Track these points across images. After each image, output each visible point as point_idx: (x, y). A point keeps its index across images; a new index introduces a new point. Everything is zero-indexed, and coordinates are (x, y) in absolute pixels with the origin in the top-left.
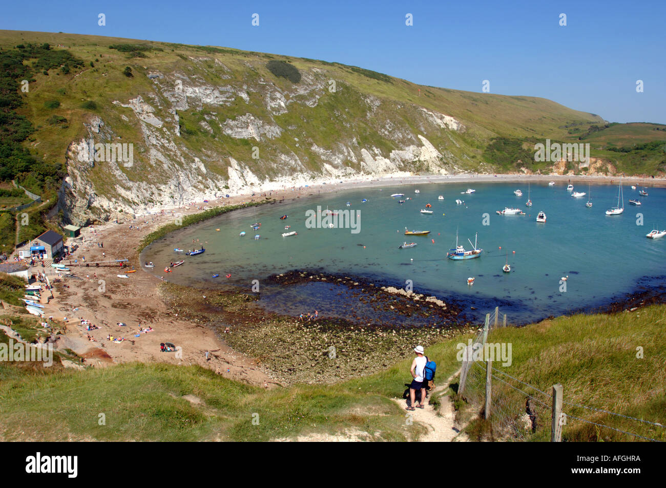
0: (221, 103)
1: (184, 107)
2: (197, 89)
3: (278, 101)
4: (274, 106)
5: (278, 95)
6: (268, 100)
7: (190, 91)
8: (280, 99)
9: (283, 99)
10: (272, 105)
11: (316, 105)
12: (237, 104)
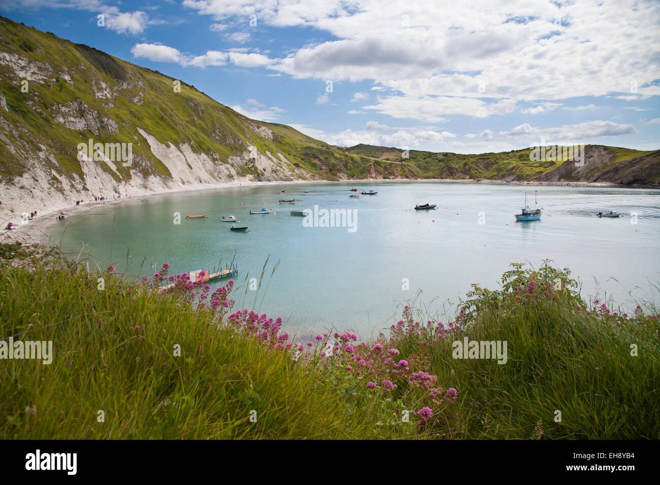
0: (42, 82)
3: (104, 91)
4: (101, 97)
5: (104, 85)
6: (95, 88)
8: (106, 90)
9: (108, 90)
10: (99, 95)
11: (142, 102)
12: (61, 87)
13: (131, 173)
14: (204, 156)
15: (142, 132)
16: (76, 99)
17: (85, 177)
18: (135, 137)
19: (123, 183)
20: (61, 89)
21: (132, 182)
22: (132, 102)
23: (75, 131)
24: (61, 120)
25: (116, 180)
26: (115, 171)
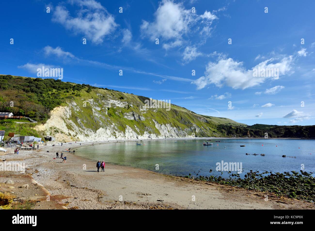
0: (123, 107)
1: (110, 106)
2: (115, 101)
3: (144, 109)
5: (144, 107)
6: (140, 108)
7: (112, 101)
10: (142, 110)
11: (157, 111)
12: (129, 108)
13: (145, 133)
14: (175, 128)
15: (154, 121)
16: (132, 111)
17: (126, 133)
18: (150, 122)
19: (140, 135)
20: (128, 109)
21: (144, 135)
22: (153, 111)
23: (130, 120)
24: (126, 117)
25: (138, 134)
26: (139, 131)
